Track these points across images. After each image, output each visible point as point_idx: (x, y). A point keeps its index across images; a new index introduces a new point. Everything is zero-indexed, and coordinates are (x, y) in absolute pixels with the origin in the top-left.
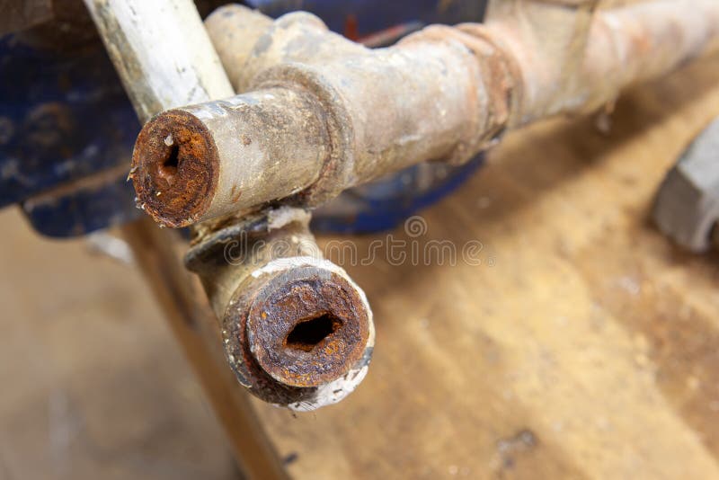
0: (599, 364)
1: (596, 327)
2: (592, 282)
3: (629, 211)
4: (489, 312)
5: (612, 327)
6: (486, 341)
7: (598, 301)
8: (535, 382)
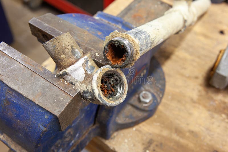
0: (219, 126)
1: (213, 117)
2: (205, 106)
3: (201, 85)
4: (188, 124)
5: (216, 116)
6: (192, 132)
7: (209, 110)
8: (209, 138)
